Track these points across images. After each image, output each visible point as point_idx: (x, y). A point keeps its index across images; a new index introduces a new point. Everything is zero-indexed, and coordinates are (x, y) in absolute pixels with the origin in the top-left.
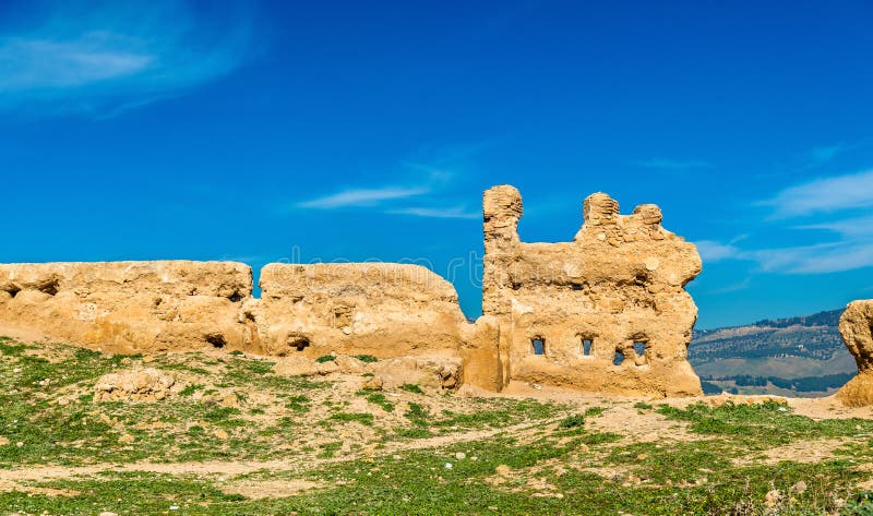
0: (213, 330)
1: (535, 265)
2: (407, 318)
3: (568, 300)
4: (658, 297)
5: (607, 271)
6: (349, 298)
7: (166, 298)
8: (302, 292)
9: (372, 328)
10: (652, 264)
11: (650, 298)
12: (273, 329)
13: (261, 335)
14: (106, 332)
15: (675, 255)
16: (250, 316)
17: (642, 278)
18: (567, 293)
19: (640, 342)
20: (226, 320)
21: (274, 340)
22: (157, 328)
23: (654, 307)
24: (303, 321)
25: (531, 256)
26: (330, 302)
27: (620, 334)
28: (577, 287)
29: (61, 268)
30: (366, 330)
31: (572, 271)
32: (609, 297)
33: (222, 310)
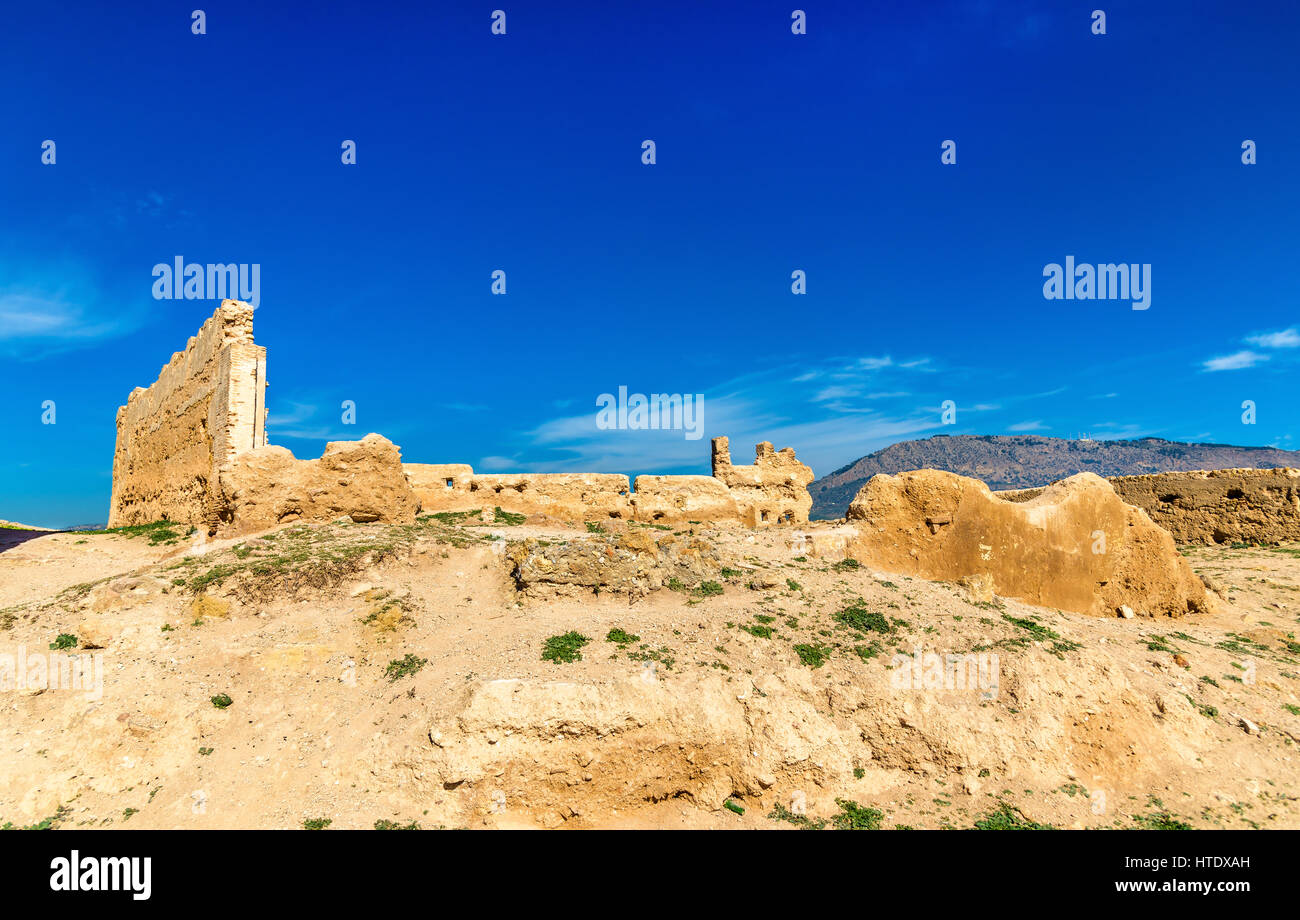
0: (613, 509)
1: (740, 476)
2: (712, 503)
3: (757, 494)
4: (797, 492)
5: (773, 480)
6: (684, 494)
7: (588, 493)
8: (659, 489)
9: (696, 508)
10: (793, 476)
11: (792, 493)
12: (646, 509)
13: (639, 512)
14: (556, 511)
15: (803, 472)
16: (633, 503)
17: (788, 483)
18: (754, 490)
19: (789, 515)
20: (620, 503)
21: (647, 514)
22: (584, 508)
23: (794, 497)
24: (661, 504)
25: (739, 472)
26: (674, 495)
27: (781, 511)
28: (758, 487)
29: (528, 477)
30: (693, 509)
31: (758, 480)
32: (773, 492)
33: (617, 499)
